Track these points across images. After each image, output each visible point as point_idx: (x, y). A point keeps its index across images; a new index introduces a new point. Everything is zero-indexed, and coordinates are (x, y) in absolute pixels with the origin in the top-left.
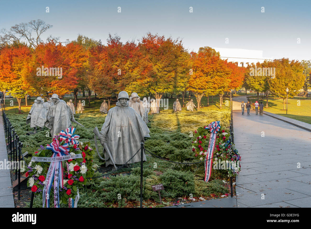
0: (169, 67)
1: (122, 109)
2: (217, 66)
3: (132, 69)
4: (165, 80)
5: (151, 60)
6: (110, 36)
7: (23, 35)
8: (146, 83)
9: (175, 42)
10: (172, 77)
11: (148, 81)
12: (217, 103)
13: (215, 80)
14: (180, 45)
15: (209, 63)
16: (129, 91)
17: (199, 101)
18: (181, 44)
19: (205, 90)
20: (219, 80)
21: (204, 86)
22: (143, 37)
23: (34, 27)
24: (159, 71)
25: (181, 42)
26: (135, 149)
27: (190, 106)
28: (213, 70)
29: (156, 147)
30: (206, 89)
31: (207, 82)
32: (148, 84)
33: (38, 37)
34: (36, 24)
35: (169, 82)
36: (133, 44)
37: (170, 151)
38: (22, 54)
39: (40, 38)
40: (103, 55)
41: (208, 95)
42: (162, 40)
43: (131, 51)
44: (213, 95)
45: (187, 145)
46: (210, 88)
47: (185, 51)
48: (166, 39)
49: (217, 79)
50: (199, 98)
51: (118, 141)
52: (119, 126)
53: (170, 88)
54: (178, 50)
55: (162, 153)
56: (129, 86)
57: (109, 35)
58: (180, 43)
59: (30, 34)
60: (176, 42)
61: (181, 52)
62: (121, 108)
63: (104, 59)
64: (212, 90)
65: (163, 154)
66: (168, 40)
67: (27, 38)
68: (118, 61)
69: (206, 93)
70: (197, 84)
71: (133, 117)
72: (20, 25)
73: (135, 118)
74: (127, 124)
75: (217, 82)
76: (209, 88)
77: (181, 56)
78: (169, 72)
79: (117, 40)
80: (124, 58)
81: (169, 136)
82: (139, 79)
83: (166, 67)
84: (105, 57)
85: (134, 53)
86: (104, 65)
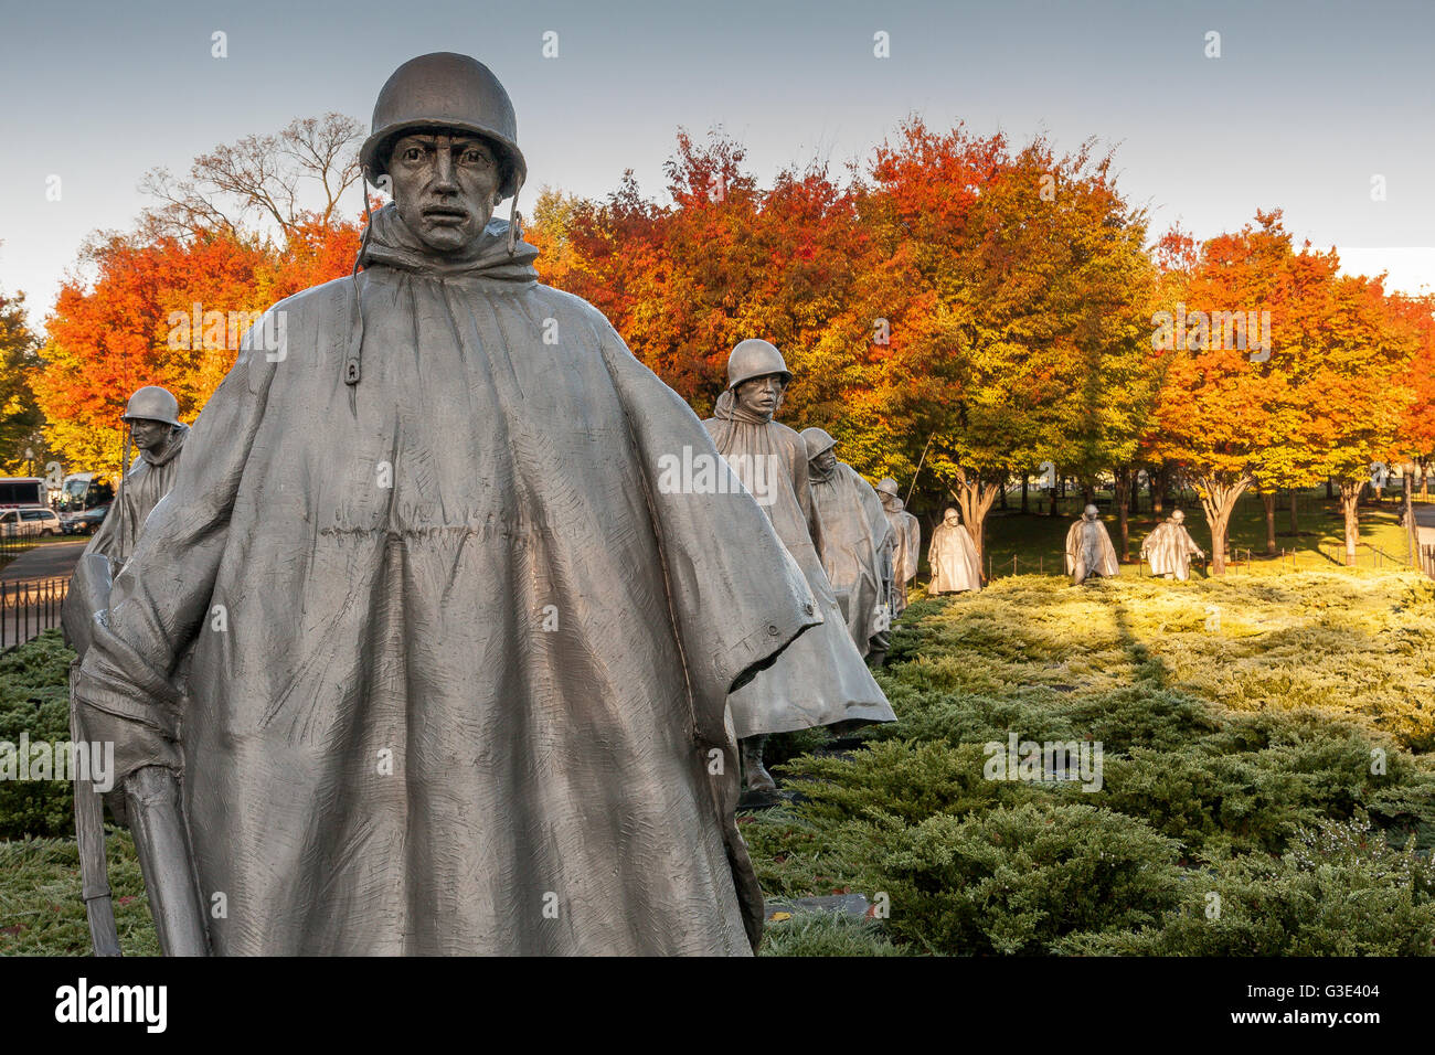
0: (1034, 317)
1: (423, 302)
2: (1326, 312)
3: (811, 329)
4: (1017, 396)
5: (928, 274)
6: (686, 145)
7: (257, 198)
8: (896, 413)
9: (1071, 165)
10: (1057, 376)
11: (913, 401)
12: (1328, 539)
13: (1315, 395)
14: (1103, 184)
15: (1279, 291)
17: (1218, 525)
18: (1108, 181)
19: (1254, 457)
20: (1343, 394)
21: (1253, 431)
22: (881, 149)
23: (309, 155)
24: (976, 341)
25: (1104, 167)
26: (591, 859)
27: (1169, 550)
28: (1306, 332)
29: (933, 825)
30: (1262, 447)
31: (1266, 407)
32: (909, 416)
33: (331, 205)
34: (317, 139)
35: (1042, 403)
36: (817, 183)
37: (1102, 866)
38: (212, 276)
39: (338, 208)
40: (643, 249)
41: (1273, 486)
42: (989, 158)
43: (807, 221)
44: (1308, 481)
45: (1249, 791)
46: (1287, 441)
47: (1130, 223)
48: (1013, 153)
49: (1330, 385)
50: (1221, 505)
51: (332, 752)
52: (358, 531)
53: (1043, 440)
54: (1088, 212)
55: (1000, 898)
57: (680, 136)
58: (1101, 174)
59: (288, 194)
60: (1076, 169)
61: (1106, 224)
62: (419, 290)
63: (649, 277)
64: (1301, 456)
65: (1017, 911)
66: (1027, 153)
67: (276, 213)
68: (729, 279)
69: (1260, 474)
70: (1208, 419)
71: (580, 407)
72: (241, 148)
73: (603, 416)
74: (487, 499)
75: (1332, 407)
76: (1278, 445)
77: (1109, 251)
78: (1039, 342)
79: (727, 165)
80: (762, 263)
81: (1060, 715)
82: (854, 386)
83: (1019, 315)
84: (654, 260)
85: (826, 233)
86: (646, 310)
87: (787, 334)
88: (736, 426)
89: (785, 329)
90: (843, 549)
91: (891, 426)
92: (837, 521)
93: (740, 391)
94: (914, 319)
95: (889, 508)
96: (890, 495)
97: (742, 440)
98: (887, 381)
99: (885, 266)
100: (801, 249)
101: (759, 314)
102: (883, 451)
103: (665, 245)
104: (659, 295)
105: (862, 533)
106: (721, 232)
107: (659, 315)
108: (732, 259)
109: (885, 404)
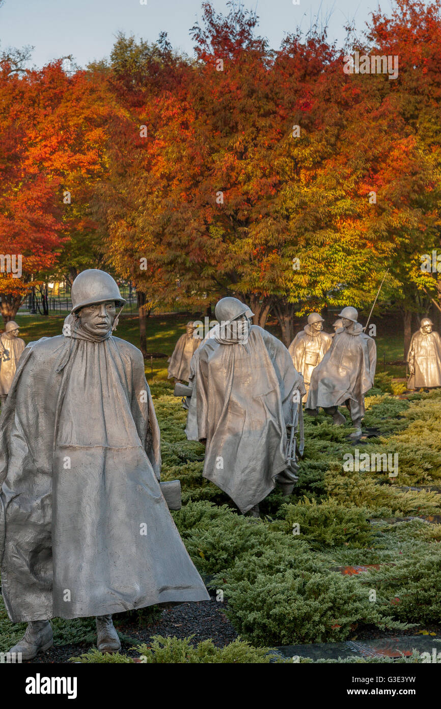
3: (308, 169)
5: (411, 121)
6: (209, 13)
8: (382, 239)
11: (394, 228)
16: (296, 277)
22: (376, 14)
32: (393, 241)
36: (318, 47)
40: (170, 102)
43: (308, 78)
56: (297, 252)
57: (205, 5)
63: (175, 125)
68: (240, 127)
79: (243, 29)
80: (266, 115)
82: (345, 216)
84: (179, 111)
85: (322, 88)
86: (173, 152)
87: (289, 173)
88: (78, 343)
89: (287, 168)
90: (254, 400)
91: (377, 249)
92: (249, 375)
93: (80, 314)
94: (396, 160)
95: (350, 331)
96: (351, 321)
97: (82, 357)
98: (373, 212)
99: (371, 115)
100: (301, 102)
101: (265, 157)
102: (370, 270)
103: (188, 99)
104: (184, 141)
105: (271, 385)
106: (234, 89)
107: (182, 157)
108: (243, 111)
109: (371, 231)
